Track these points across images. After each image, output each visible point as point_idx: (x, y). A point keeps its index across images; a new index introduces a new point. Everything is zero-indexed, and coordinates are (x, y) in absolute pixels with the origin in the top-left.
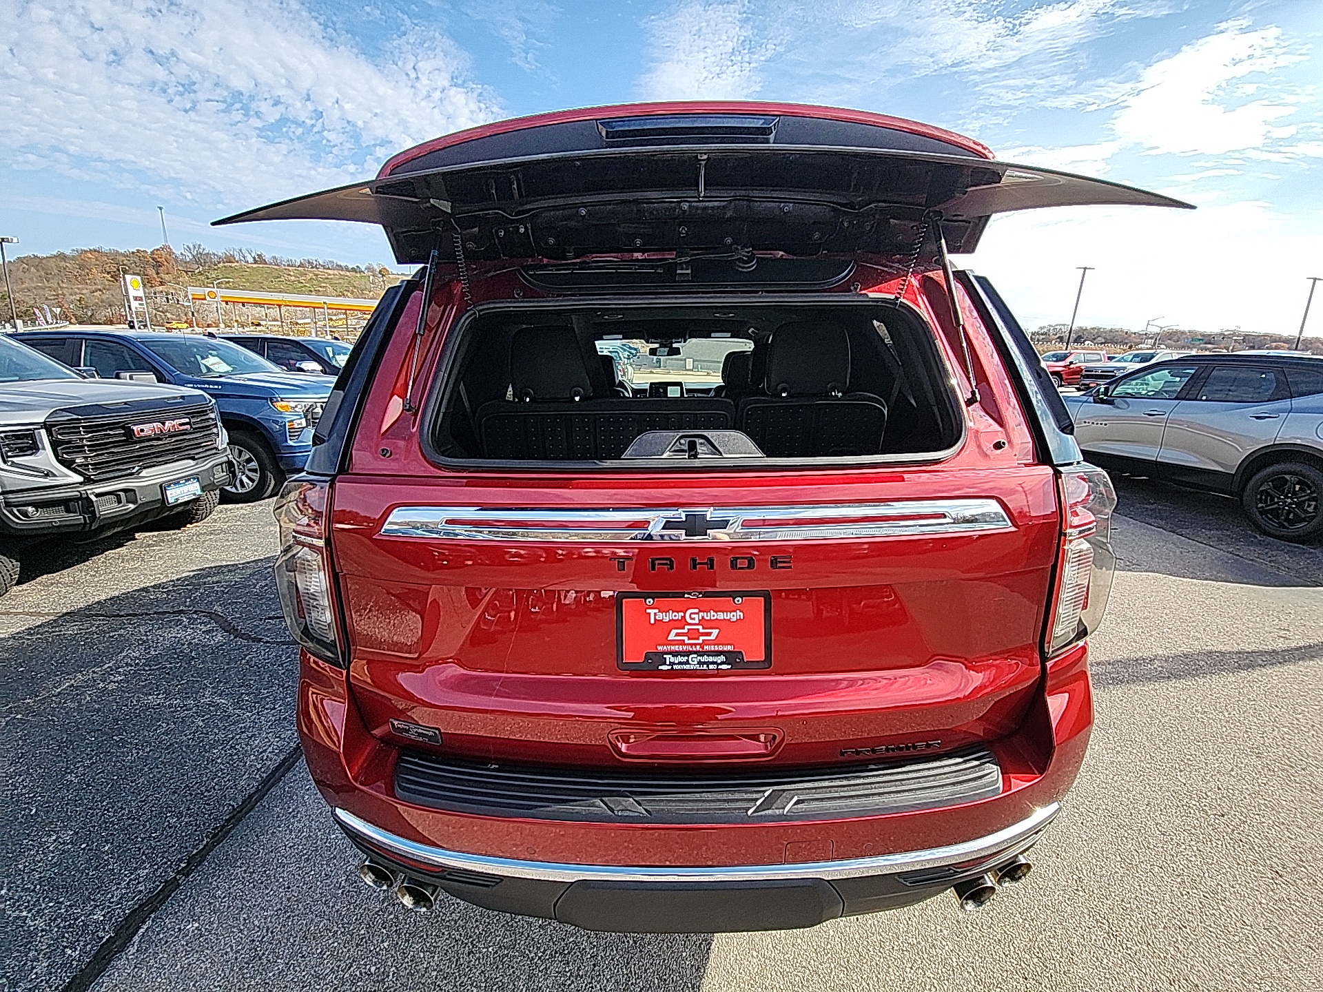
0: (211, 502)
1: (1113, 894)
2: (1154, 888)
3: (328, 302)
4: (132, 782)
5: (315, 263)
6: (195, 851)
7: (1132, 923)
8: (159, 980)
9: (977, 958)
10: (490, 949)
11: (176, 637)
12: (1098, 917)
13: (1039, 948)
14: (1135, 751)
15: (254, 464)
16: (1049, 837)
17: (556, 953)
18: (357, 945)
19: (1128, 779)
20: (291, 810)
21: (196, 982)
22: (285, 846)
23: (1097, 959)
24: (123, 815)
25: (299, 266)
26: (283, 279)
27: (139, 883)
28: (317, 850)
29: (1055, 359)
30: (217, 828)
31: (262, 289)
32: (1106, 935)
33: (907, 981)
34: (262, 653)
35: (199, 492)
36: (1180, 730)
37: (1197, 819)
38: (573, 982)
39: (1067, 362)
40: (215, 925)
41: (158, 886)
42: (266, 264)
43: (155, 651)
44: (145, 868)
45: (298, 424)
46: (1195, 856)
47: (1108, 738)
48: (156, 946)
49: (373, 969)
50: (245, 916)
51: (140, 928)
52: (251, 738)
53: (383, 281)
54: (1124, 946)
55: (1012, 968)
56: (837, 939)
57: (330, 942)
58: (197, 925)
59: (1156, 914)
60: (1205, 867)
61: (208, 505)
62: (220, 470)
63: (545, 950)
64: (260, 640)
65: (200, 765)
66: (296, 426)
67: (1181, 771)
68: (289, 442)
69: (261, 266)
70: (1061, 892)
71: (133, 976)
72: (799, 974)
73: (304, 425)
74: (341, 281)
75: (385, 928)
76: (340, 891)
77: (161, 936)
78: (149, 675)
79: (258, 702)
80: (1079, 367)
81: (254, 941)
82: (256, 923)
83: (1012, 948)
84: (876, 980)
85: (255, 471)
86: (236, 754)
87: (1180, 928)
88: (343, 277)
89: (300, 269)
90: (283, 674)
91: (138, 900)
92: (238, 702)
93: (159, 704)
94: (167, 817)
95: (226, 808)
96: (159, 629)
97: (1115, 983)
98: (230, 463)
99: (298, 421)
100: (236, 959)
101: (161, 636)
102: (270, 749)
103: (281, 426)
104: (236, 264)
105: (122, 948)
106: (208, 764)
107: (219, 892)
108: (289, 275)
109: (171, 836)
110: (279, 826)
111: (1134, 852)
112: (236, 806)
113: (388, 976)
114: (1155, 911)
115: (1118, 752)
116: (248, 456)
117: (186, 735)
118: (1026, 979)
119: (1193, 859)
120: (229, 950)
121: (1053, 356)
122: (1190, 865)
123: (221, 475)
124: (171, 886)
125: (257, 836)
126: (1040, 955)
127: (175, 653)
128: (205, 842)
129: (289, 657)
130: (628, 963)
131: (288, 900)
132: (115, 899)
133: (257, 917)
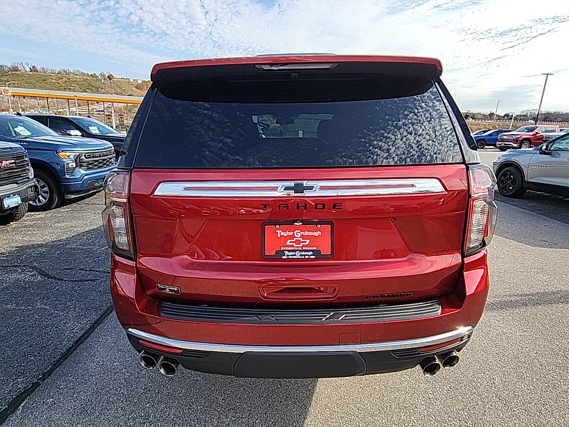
0: (24, 209)
1: (510, 389)
2: (532, 388)
3: (77, 96)
4: (7, 342)
5: (68, 71)
6: (46, 371)
7: (518, 401)
8: (35, 423)
9: (437, 412)
10: (199, 408)
11: (16, 278)
12: (501, 398)
13: (468, 409)
14: (534, 331)
15: (46, 189)
16: (481, 366)
17: (231, 409)
18: (134, 405)
19: (528, 342)
20: (92, 354)
21: (55, 422)
22: (92, 368)
23: (498, 414)
24: (5, 356)
25: (58, 73)
26: (48, 81)
27: (18, 384)
28: (108, 369)
29: (527, 131)
30: (55, 361)
31: (35, 87)
32: (503, 405)
33: (401, 420)
34: (64, 285)
35: (20, 202)
36: (561, 321)
37: (562, 360)
38: (239, 420)
39: (534, 132)
40: (62, 400)
41: (29, 386)
42: (38, 72)
43: (6, 284)
44: (21, 378)
45: (72, 166)
46: (557, 375)
47: (521, 325)
48: (32, 409)
49: (143, 414)
50: (76, 395)
51: (22, 403)
52: (65, 323)
53: (110, 83)
54: (513, 410)
55: (454, 416)
56: (369, 405)
57: (120, 404)
58: (52, 400)
59: (531, 398)
60: (562, 381)
61: (22, 211)
62: (31, 190)
63: (225, 408)
64: (62, 280)
65: (41, 335)
66: (70, 166)
67: (557, 339)
68: (67, 176)
69: (34, 73)
70: (483, 388)
71: (21, 423)
72: (349, 417)
73: (74, 166)
74: (84, 83)
75: (147, 399)
76: (122, 385)
77: (34, 405)
78: (5, 295)
79: (66, 308)
80: (542, 135)
81: (82, 405)
82: (82, 398)
83: (455, 409)
84: (386, 419)
85: (46, 192)
86: (59, 330)
87: (544, 405)
88: (85, 80)
89: (58, 75)
90: (78, 295)
91: (19, 391)
92: (56, 308)
93: (13, 309)
94: (28, 357)
95: (58, 353)
96: (6, 274)
97: (506, 425)
98: (36, 186)
99: (71, 164)
100: (74, 412)
101: (7, 277)
102: (77, 328)
103: (61, 167)
104: (19, 72)
105: (13, 412)
106: (45, 334)
107: (62, 387)
108: (52, 79)
109: (32, 365)
110: (87, 360)
111: (524, 373)
112: (63, 352)
113: (150, 417)
114: (531, 397)
115: (525, 331)
116: (43, 184)
117: (31, 322)
118: (460, 421)
119: (556, 376)
120: (70, 408)
121: (526, 129)
122: (554, 379)
123: (31, 193)
124: (35, 386)
125: (76, 364)
126: (469, 412)
127: (17, 286)
128: (50, 367)
129: (79, 287)
130: (266, 413)
131: (97, 389)
132: (6, 392)
133: (82, 396)
